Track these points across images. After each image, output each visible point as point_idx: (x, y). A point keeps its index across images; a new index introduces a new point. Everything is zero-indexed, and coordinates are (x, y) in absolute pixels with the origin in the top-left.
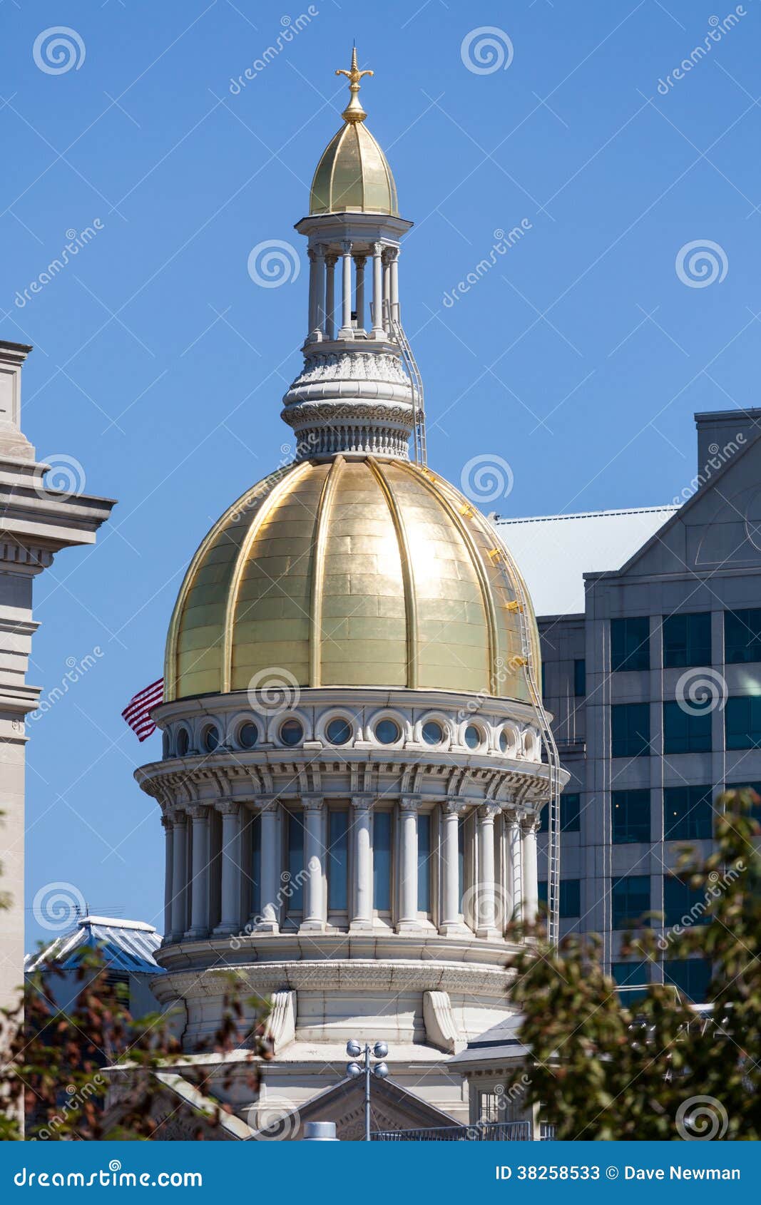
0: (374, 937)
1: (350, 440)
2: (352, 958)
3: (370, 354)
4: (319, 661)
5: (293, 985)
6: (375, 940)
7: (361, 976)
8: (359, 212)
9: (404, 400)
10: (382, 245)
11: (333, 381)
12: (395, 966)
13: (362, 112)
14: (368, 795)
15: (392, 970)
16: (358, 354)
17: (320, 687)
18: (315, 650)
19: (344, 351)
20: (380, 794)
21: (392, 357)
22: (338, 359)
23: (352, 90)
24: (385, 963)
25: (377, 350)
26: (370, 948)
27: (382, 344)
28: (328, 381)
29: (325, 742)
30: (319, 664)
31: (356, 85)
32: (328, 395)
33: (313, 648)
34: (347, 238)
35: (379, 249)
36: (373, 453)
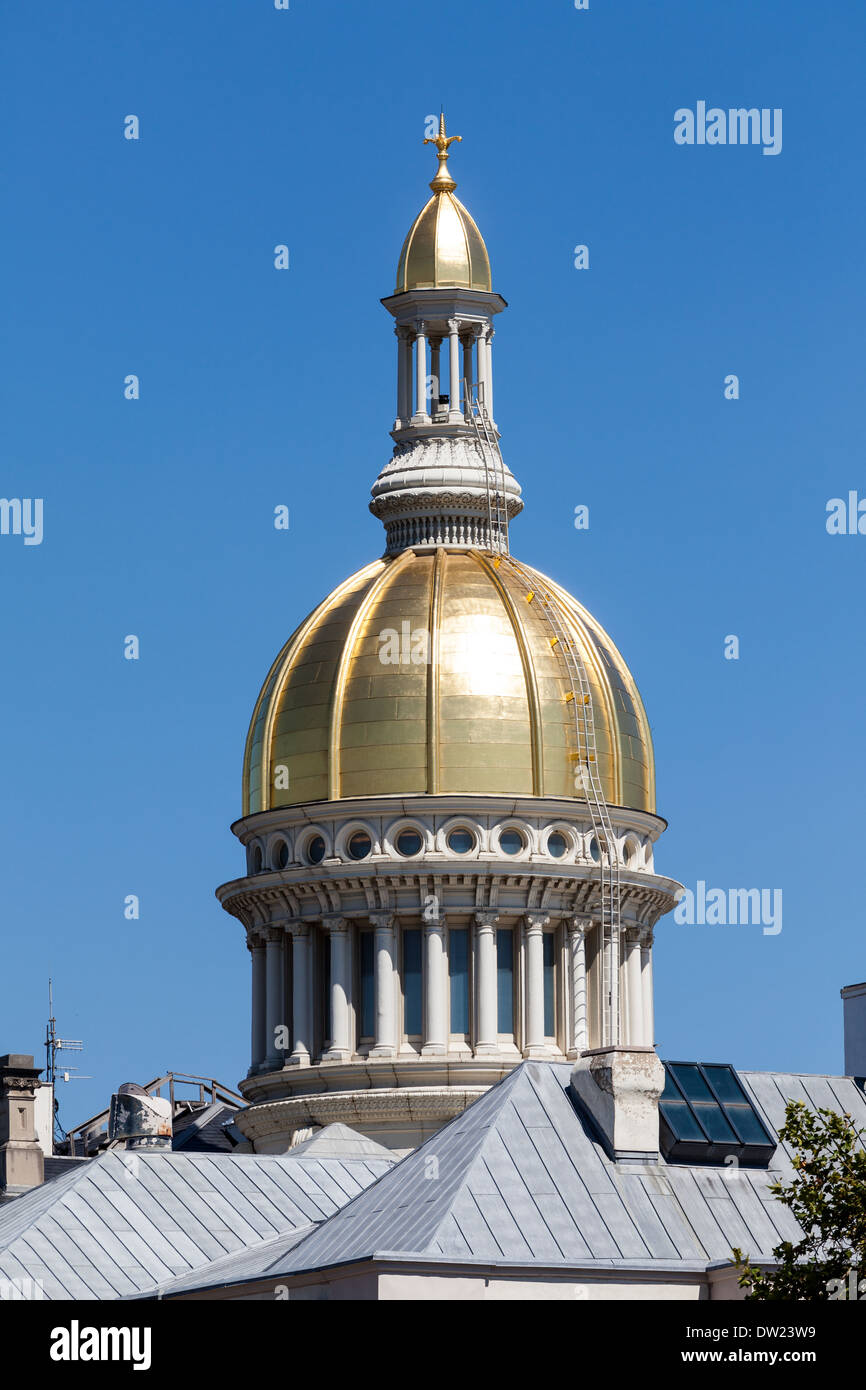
0: (390, 1064)
1: (421, 533)
2: (374, 1088)
3: (444, 439)
4: (338, 771)
5: (316, 1120)
6: (391, 1067)
7: (387, 1106)
8: (432, 288)
9: (478, 484)
10: (458, 321)
11: (401, 470)
12: (410, 1094)
13: (450, 181)
14: (387, 912)
15: (408, 1099)
16: (430, 440)
17: (339, 799)
18: (333, 761)
19: (418, 438)
20: (398, 910)
21: (471, 440)
22: (412, 447)
23: (440, 159)
24: (402, 1092)
25: (452, 434)
26: (390, 1076)
27: (457, 427)
28: (397, 472)
29: (346, 858)
30: (338, 776)
31: (444, 153)
32: (396, 486)
33: (330, 758)
34: (418, 316)
35: (454, 326)
36: (440, 544)
